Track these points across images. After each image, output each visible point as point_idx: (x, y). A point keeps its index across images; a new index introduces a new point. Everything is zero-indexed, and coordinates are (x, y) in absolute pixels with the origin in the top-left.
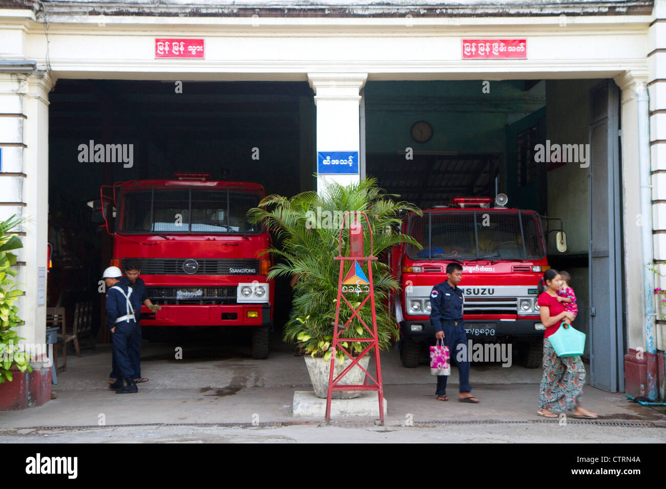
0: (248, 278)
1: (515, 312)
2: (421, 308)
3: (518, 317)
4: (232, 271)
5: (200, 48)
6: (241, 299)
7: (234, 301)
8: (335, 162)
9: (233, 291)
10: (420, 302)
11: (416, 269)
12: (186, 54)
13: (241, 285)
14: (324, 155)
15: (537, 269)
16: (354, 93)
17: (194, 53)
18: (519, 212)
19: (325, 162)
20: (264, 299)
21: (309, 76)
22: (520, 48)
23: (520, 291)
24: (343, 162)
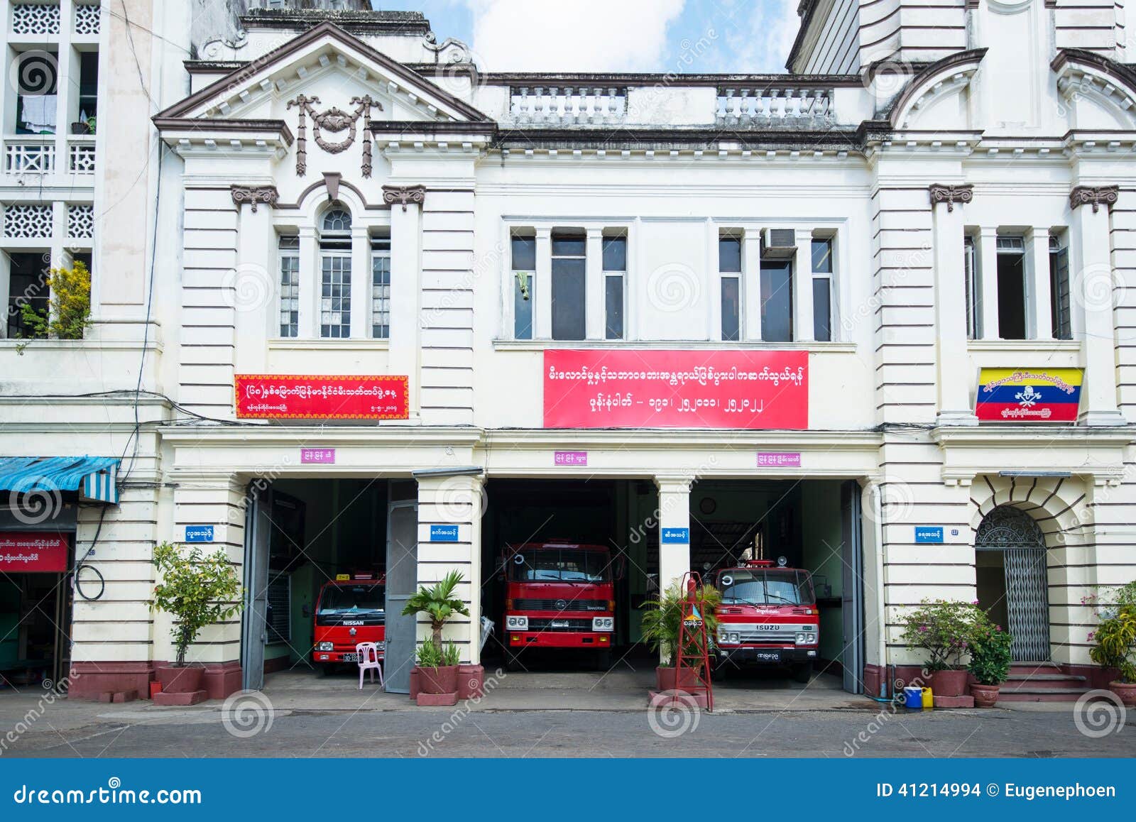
0: (599, 613)
1: (793, 643)
2: (727, 639)
3: (795, 646)
4: (589, 608)
5: (584, 458)
6: (595, 628)
7: (590, 630)
8: (674, 535)
9: (589, 622)
10: (727, 634)
11: (724, 611)
12: (575, 462)
13: (595, 618)
14: (665, 531)
15: (810, 612)
16: (687, 489)
17: (580, 460)
18: (796, 570)
19: (667, 535)
20: (611, 628)
21: (657, 477)
22: (796, 459)
23: (798, 627)
24: (679, 535)
